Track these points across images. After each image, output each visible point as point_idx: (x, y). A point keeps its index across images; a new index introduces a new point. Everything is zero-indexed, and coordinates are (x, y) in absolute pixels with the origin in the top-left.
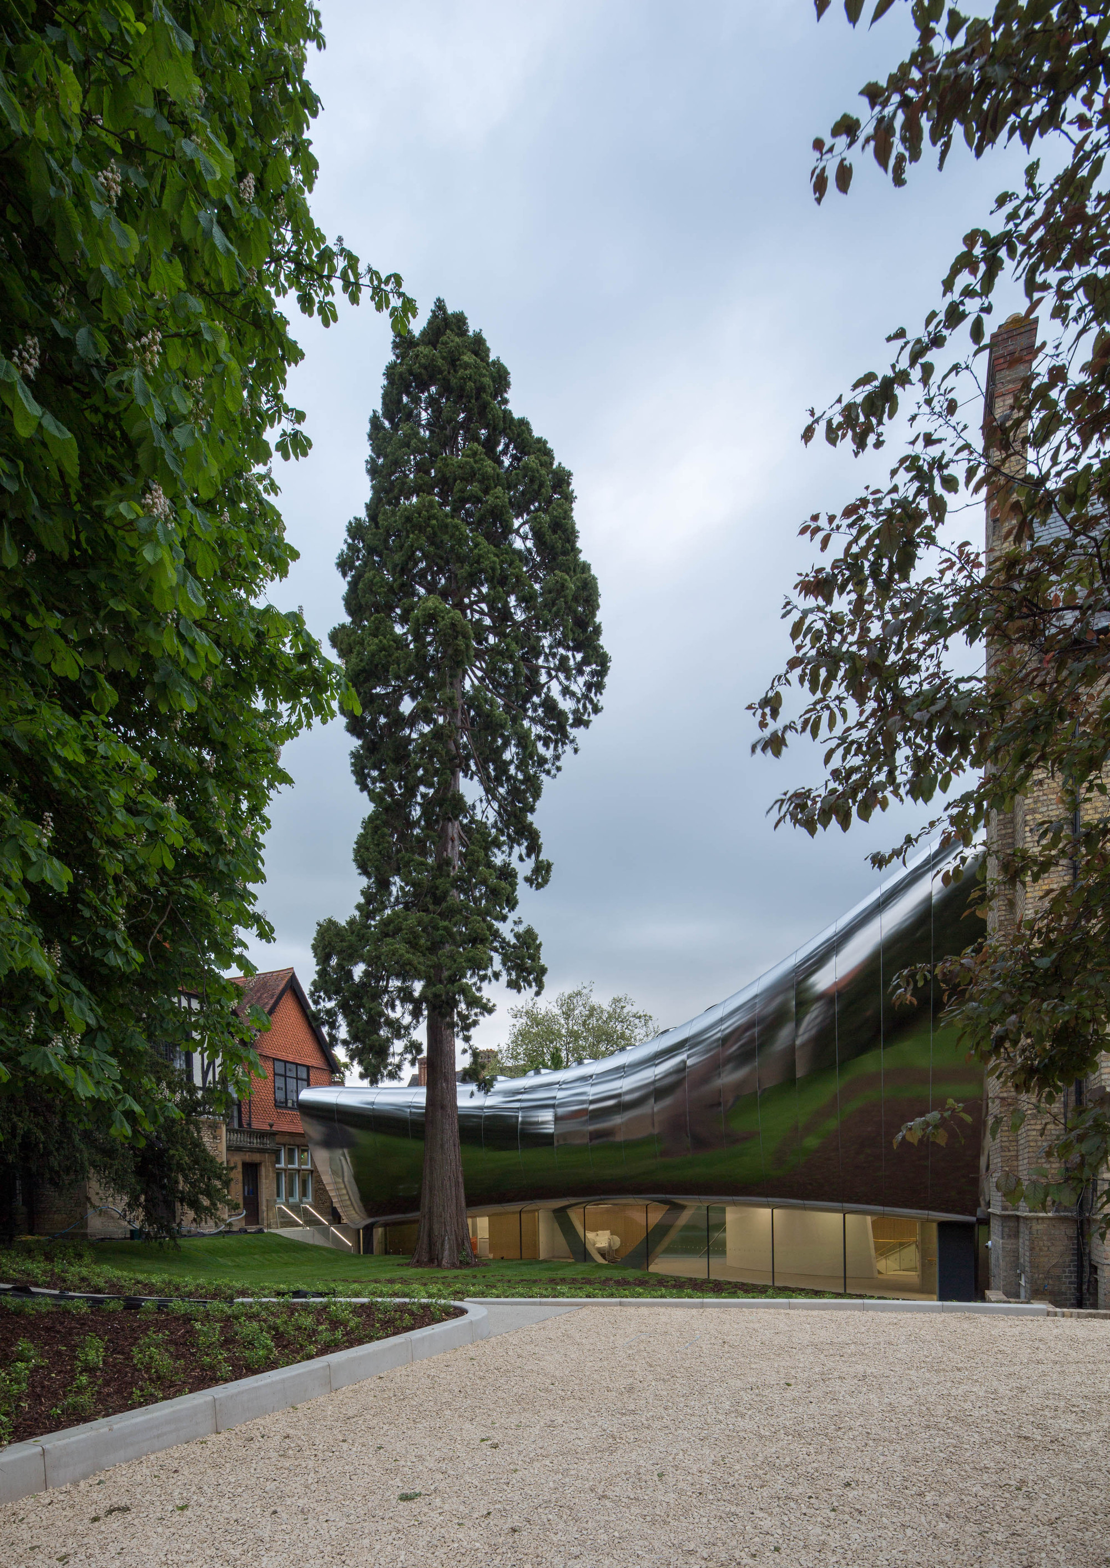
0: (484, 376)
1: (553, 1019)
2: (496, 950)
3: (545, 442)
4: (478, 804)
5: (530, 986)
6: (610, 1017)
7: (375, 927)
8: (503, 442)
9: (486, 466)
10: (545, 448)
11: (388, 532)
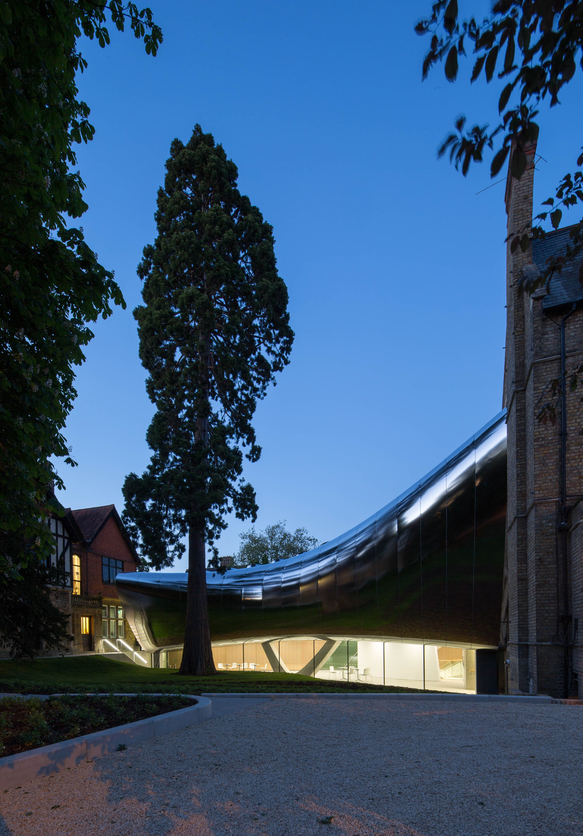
0: (223, 168)
1: (264, 540)
2: (229, 495)
3: (258, 209)
4: (220, 413)
5: (249, 517)
6: (295, 539)
7: (158, 478)
8: (234, 210)
9: (224, 217)
10: (258, 212)
11: (166, 252)
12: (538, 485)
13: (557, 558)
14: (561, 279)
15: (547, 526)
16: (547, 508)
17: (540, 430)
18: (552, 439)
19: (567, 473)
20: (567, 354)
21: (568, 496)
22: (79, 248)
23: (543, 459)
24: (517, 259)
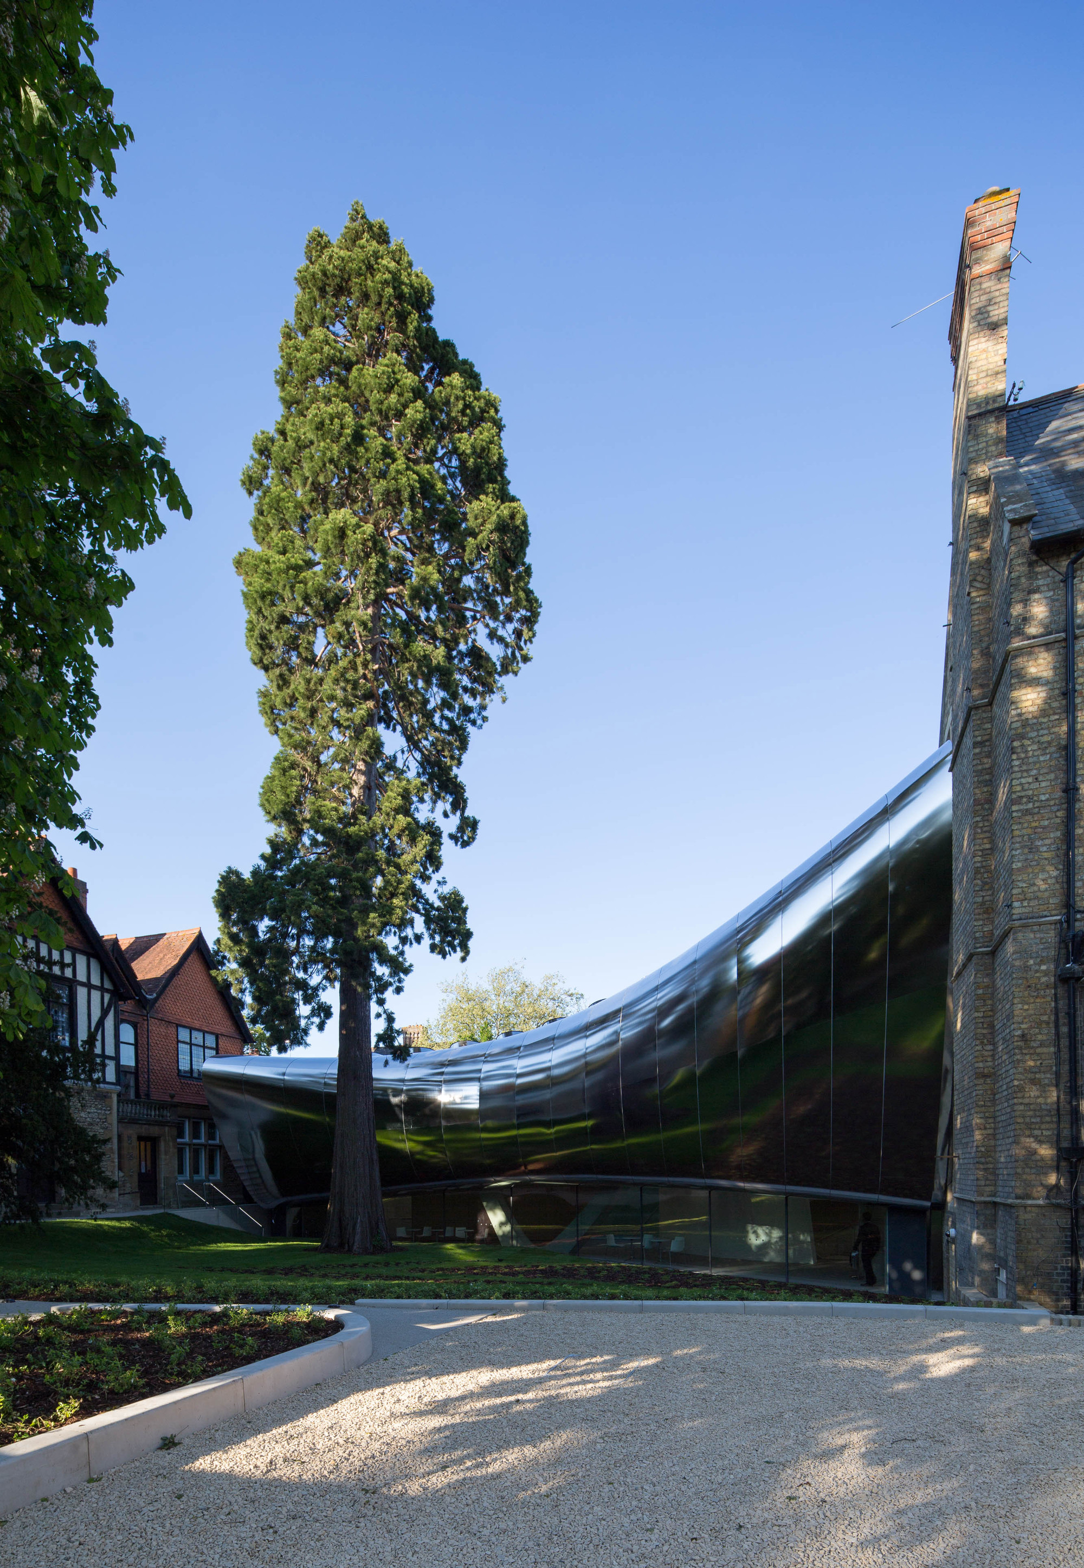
0: (405, 285)
1: (485, 995)
2: (418, 911)
3: (472, 366)
4: (399, 755)
5: (455, 951)
6: (541, 993)
8: (426, 367)
9: (406, 378)
10: (472, 370)
11: (297, 445)
12: (1020, 890)
13: (1057, 1034)
14: (1063, 485)
15: (1037, 971)
16: (1038, 936)
17: (1023, 781)
18: (1047, 800)
19: (1077, 867)
20: (1077, 632)
21: (1079, 912)
22: (88, 387)
23: (1030, 839)
24: (976, 448)
